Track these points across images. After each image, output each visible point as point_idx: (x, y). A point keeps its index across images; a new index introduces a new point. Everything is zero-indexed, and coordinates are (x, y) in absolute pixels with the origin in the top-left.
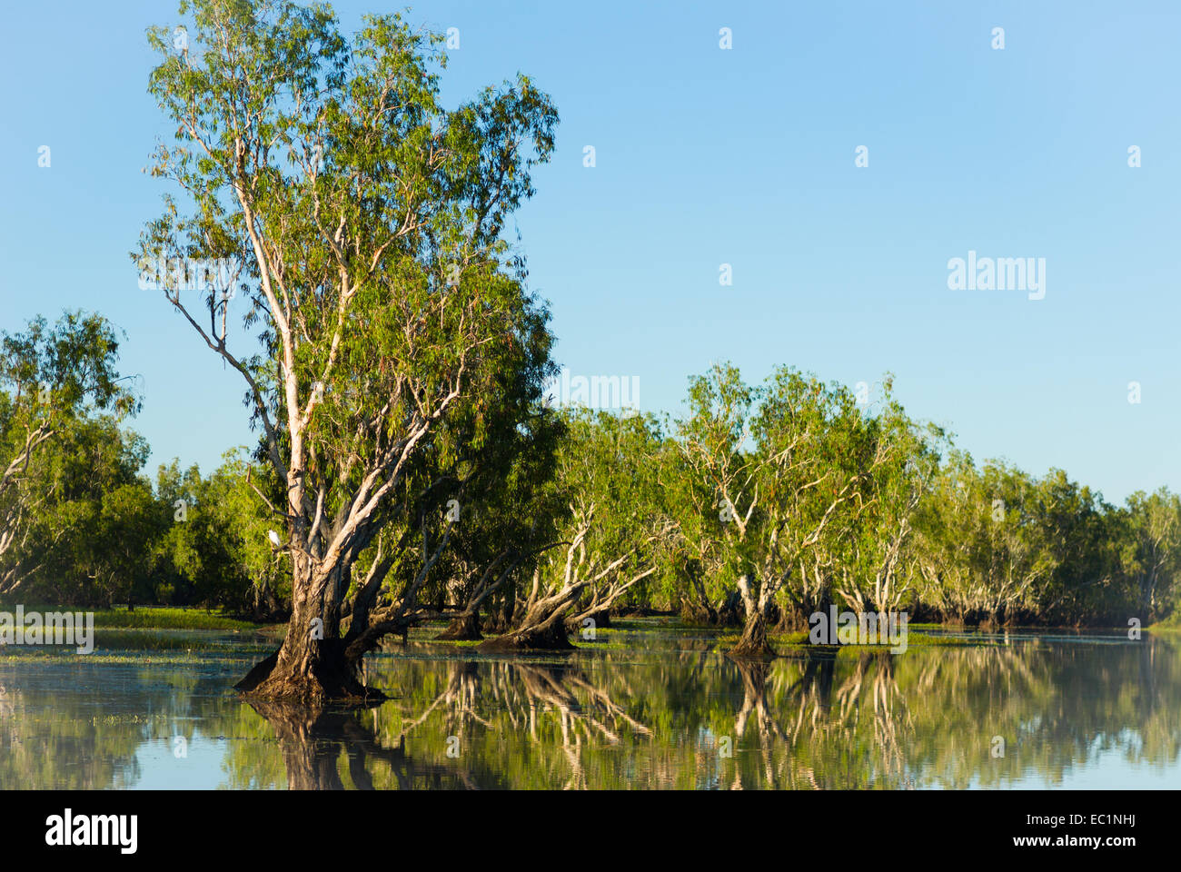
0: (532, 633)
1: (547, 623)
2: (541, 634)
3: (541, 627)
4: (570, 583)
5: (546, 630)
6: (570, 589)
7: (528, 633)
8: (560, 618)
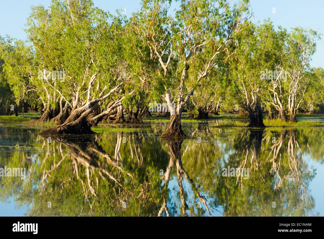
0: (69, 126)
1: (77, 121)
2: (74, 126)
3: (74, 123)
4: (90, 100)
5: (77, 124)
6: (89, 103)
7: (66, 126)
8: (85, 118)
